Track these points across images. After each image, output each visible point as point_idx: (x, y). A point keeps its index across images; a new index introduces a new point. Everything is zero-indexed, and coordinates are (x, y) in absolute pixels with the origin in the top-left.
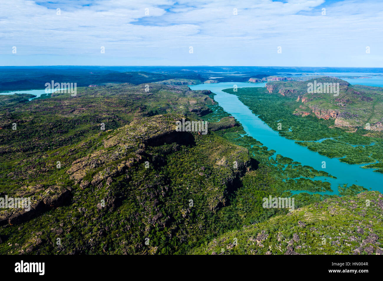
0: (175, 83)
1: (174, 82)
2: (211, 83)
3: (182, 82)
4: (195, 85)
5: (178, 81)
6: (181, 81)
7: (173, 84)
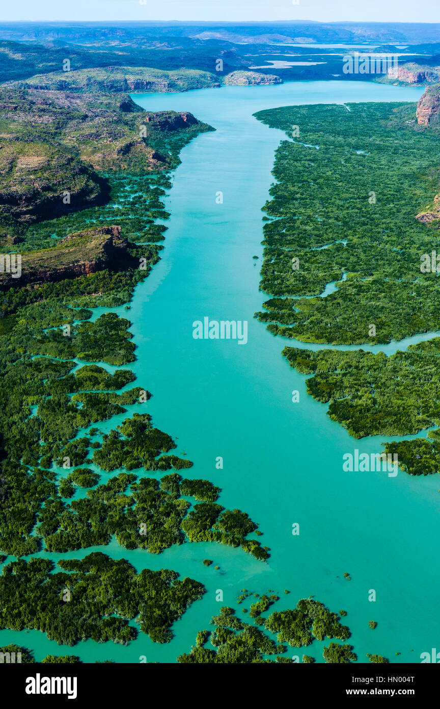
0: (101, 83)
1: (99, 79)
2: (250, 83)
3: (131, 79)
4: (182, 90)
5: (119, 76)
6: (127, 77)
7: (95, 88)
